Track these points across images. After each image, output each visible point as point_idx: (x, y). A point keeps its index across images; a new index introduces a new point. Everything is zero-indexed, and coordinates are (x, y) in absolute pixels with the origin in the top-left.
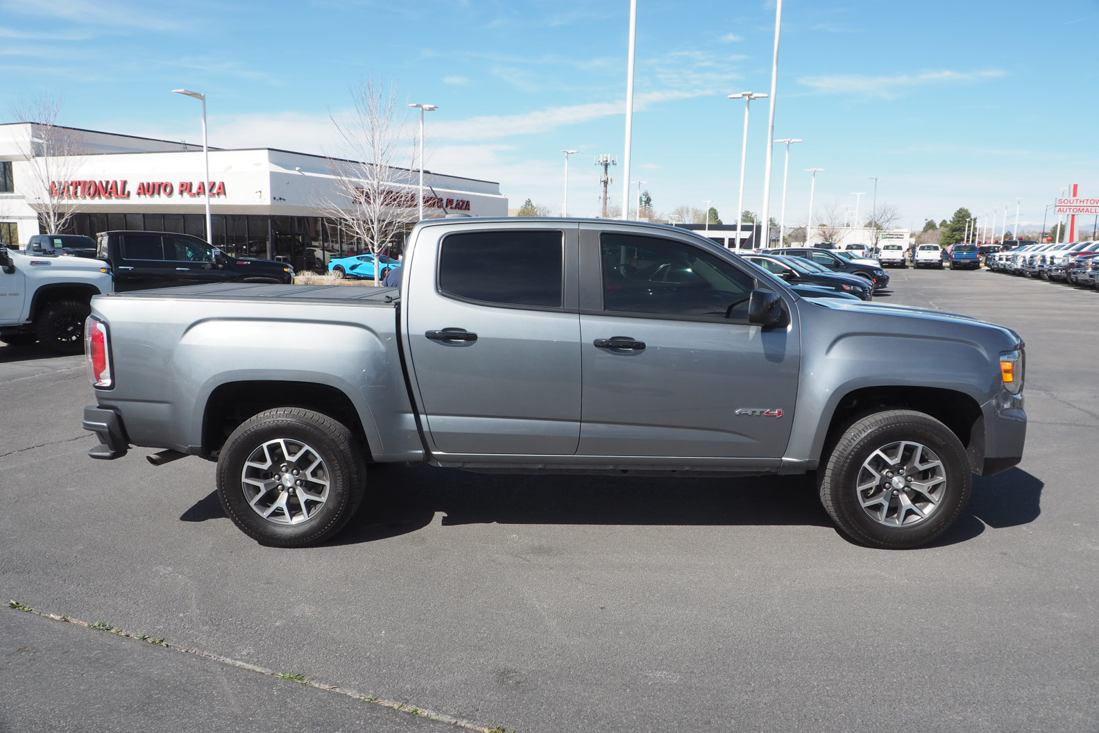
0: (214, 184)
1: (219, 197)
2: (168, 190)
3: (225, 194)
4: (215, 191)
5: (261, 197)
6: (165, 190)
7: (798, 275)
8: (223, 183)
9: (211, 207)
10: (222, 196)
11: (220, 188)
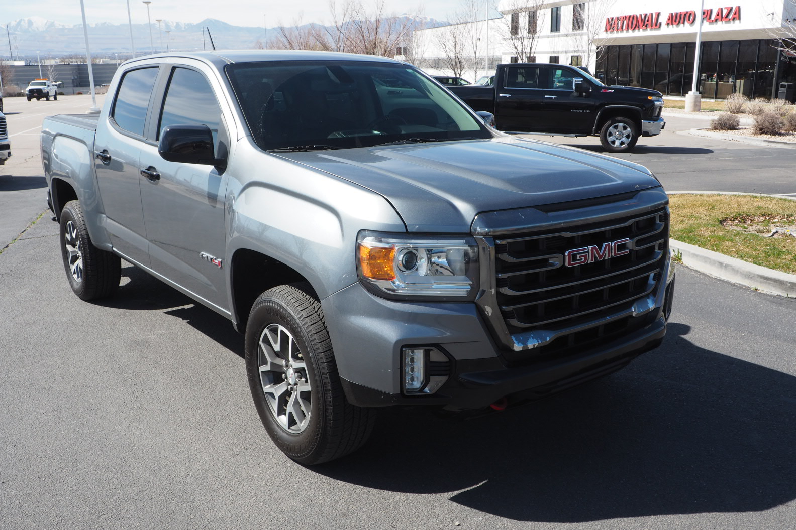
0: (731, 9)
1: (734, 23)
2: (691, 18)
3: (739, 18)
4: (730, 17)
5: (773, 18)
6: (689, 19)
8: (739, 8)
9: (702, 34)
10: (737, 21)
11: (735, 13)
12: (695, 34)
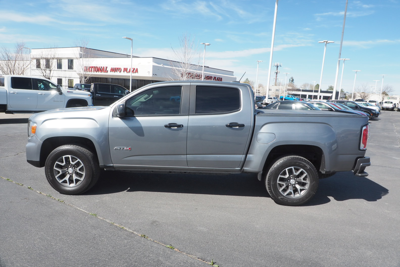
0: (134, 69)
1: (136, 73)
2: (120, 70)
3: (138, 72)
4: (134, 71)
5: (149, 74)
6: (119, 70)
7: (334, 110)
8: (137, 69)
9: (132, 76)
10: (137, 73)
11: (136, 70)
12: (130, 76)
